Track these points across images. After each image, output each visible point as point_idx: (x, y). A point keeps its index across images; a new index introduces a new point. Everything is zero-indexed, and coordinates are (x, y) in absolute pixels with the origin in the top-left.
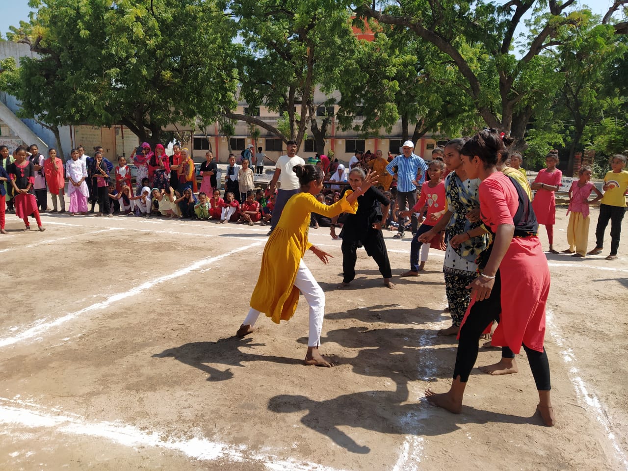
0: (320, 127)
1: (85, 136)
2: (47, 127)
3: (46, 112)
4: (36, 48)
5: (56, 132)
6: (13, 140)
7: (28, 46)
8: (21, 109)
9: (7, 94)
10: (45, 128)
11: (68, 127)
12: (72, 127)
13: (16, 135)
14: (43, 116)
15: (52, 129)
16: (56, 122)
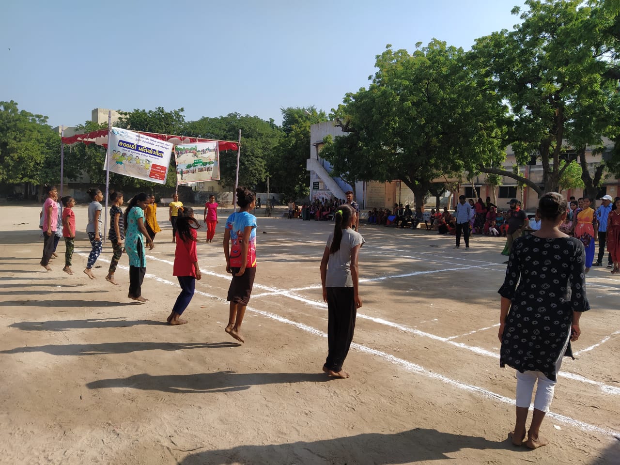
0: (592, 175)
1: (373, 189)
2: (348, 183)
3: (348, 173)
4: (345, 129)
5: (354, 186)
6: (326, 192)
7: (340, 128)
8: (332, 171)
9: (325, 161)
10: (347, 183)
11: (363, 182)
12: (365, 183)
13: (328, 189)
14: (346, 175)
15: (351, 185)
16: (354, 180)
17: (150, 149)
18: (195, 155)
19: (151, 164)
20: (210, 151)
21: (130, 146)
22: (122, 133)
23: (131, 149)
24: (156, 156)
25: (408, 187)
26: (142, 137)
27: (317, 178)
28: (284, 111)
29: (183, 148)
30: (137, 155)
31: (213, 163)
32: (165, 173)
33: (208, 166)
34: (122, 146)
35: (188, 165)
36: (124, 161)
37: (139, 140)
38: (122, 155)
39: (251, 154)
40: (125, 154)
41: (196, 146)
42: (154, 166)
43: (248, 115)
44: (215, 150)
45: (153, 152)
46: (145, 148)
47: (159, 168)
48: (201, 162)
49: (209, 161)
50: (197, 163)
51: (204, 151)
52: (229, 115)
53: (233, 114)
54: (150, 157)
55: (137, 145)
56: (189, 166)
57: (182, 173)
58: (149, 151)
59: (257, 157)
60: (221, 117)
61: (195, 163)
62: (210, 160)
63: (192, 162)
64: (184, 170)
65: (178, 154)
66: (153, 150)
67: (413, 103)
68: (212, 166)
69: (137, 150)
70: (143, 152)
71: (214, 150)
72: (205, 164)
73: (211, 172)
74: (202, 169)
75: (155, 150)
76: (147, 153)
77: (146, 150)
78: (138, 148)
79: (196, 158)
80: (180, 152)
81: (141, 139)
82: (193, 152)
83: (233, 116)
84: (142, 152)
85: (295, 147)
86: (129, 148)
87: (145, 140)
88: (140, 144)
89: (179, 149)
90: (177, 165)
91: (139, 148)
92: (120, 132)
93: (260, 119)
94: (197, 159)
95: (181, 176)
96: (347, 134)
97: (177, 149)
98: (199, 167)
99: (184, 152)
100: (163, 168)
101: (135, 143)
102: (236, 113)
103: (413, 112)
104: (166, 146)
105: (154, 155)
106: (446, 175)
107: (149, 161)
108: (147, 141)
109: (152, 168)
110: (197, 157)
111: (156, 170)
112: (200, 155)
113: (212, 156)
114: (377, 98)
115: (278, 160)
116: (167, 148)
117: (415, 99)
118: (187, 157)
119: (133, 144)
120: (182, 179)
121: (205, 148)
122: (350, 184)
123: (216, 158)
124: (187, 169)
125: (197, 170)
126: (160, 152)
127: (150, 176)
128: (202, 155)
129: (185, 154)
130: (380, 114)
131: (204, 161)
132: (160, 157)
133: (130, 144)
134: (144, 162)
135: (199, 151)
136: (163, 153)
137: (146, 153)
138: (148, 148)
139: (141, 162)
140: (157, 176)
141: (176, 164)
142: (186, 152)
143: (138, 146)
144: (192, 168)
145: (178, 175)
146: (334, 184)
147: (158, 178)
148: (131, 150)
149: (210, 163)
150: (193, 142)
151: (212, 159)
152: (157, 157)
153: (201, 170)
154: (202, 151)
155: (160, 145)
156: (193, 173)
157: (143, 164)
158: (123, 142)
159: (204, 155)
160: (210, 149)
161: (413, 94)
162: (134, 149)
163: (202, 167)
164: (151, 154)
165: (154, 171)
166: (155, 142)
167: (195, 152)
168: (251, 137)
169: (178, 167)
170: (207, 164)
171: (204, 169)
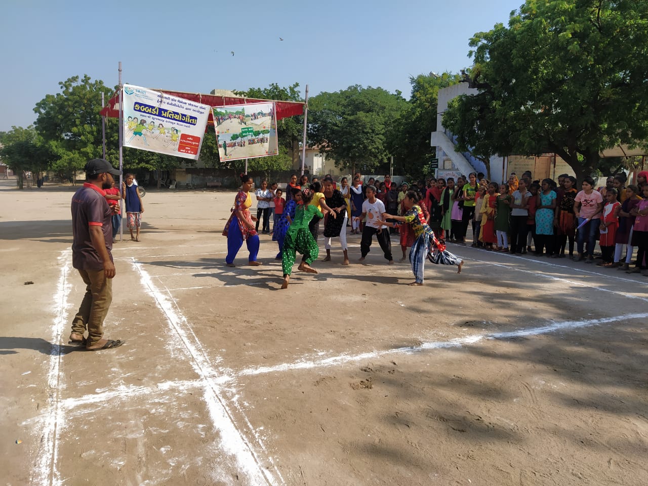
2: (480, 160)
4: (473, 84)
10: (478, 160)
11: (502, 157)
12: (506, 158)
16: (487, 155)
17: (178, 114)
18: (242, 121)
19: (180, 134)
20: (263, 115)
21: (150, 110)
22: (138, 93)
23: (151, 114)
24: (187, 123)
25: (567, 164)
26: (166, 98)
27: (444, 156)
28: (413, 81)
29: (224, 112)
30: (161, 122)
31: (267, 132)
32: (198, 146)
33: (261, 136)
34: (140, 111)
35: (234, 135)
36: (144, 132)
37: (161, 102)
38: (141, 123)
39: (370, 131)
40: (145, 122)
41: (243, 109)
42: (184, 136)
43: (370, 87)
44: (271, 114)
45: (182, 117)
46: (170, 113)
47: (190, 139)
48: (252, 131)
49: (263, 129)
50: (245, 132)
51: (255, 116)
52: (350, 88)
53: (353, 86)
54: (178, 124)
55: (159, 108)
56: (235, 137)
57: (225, 146)
58: (176, 117)
59: (377, 134)
60: (341, 91)
61: (243, 132)
62: (264, 127)
63: (239, 131)
64: (228, 142)
65: (218, 120)
66: (183, 115)
67: (574, 34)
68: (267, 136)
69: (160, 115)
70: (169, 118)
71: (269, 114)
72: (257, 133)
73: (266, 145)
74: (254, 140)
75: (185, 116)
76: (174, 119)
77: (173, 115)
78: (161, 112)
79: (243, 126)
80: (221, 118)
81: (164, 100)
82: (239, 118)
83: (353, 89)
84: (166, 118)
85: (420, 118)
86: (148, 113)
87: (170, 102)
88: (164, 106)
89: (220, 113)
90: (218, 136)
91: (163, 112)
92: (134, 91)
93: (384, 90)
94: (245, 127)
95: (224, 151)
96: (475, 92)
97: (217, 114)
98: (250, 137)
99: (226, 117)
100: (196, 139)
101: (157, 105)
102: (357, 85)
103: (574, 47)
104: (201, 110)
105: (184, 122)
106: (625, 146)
107: (177, 131)
108: (174, 102)
109: (181, 139)
110: (245, 124)
111: (185, 142)
112: (249, 122)
113: (266, 122)
114: (519, 34)
115: (398, 135)
116: (201, 113)
117: (578, 27)
118: (231, 124)
119: (154, 107)
120: (226, 154)
121: (256, 112)
122: (483, 160)
123: (273, 124)
124: (232, 141)
125: (247, 143)
126: (191, 118)
127: (179, 151)
128: (252, 122)
129: (229, 121)
130: (523, 56)
131: (256, 129)
132: (192, 124)
133: (150, 107)
134: (171, 132)
135: (248, 116)
136: (196, 118)
137: (171, 119)
138: (175, 113)
139: (166, 131)
140: (188, 150)
141: (217, 134)
142: (230, 118)
143: (161, 110)
144: (239, 140)
145: (220, 149)
146: (464, 162)
147: (189, 152)
148: (152, 116)
149: (264, 132)
150: (240, 103)
151: (267, 126)
152: (189, 125)
153: (252, 142)
154: (252, 116)
155: (193, 108)
156: (241, 146)
157: (168, 135)
158: (141, 105)
159: (257, 122)
160: (264, 112)
161: (575, 22)
162: (155, 115)
163: (254, 137)
164: (179, 121)
165: (185, 143)
166: (186, 103)
167: (242, 117)
168: (372, 111)
169: (219, 138)
170: (260, 134)
171: (256, 140)
